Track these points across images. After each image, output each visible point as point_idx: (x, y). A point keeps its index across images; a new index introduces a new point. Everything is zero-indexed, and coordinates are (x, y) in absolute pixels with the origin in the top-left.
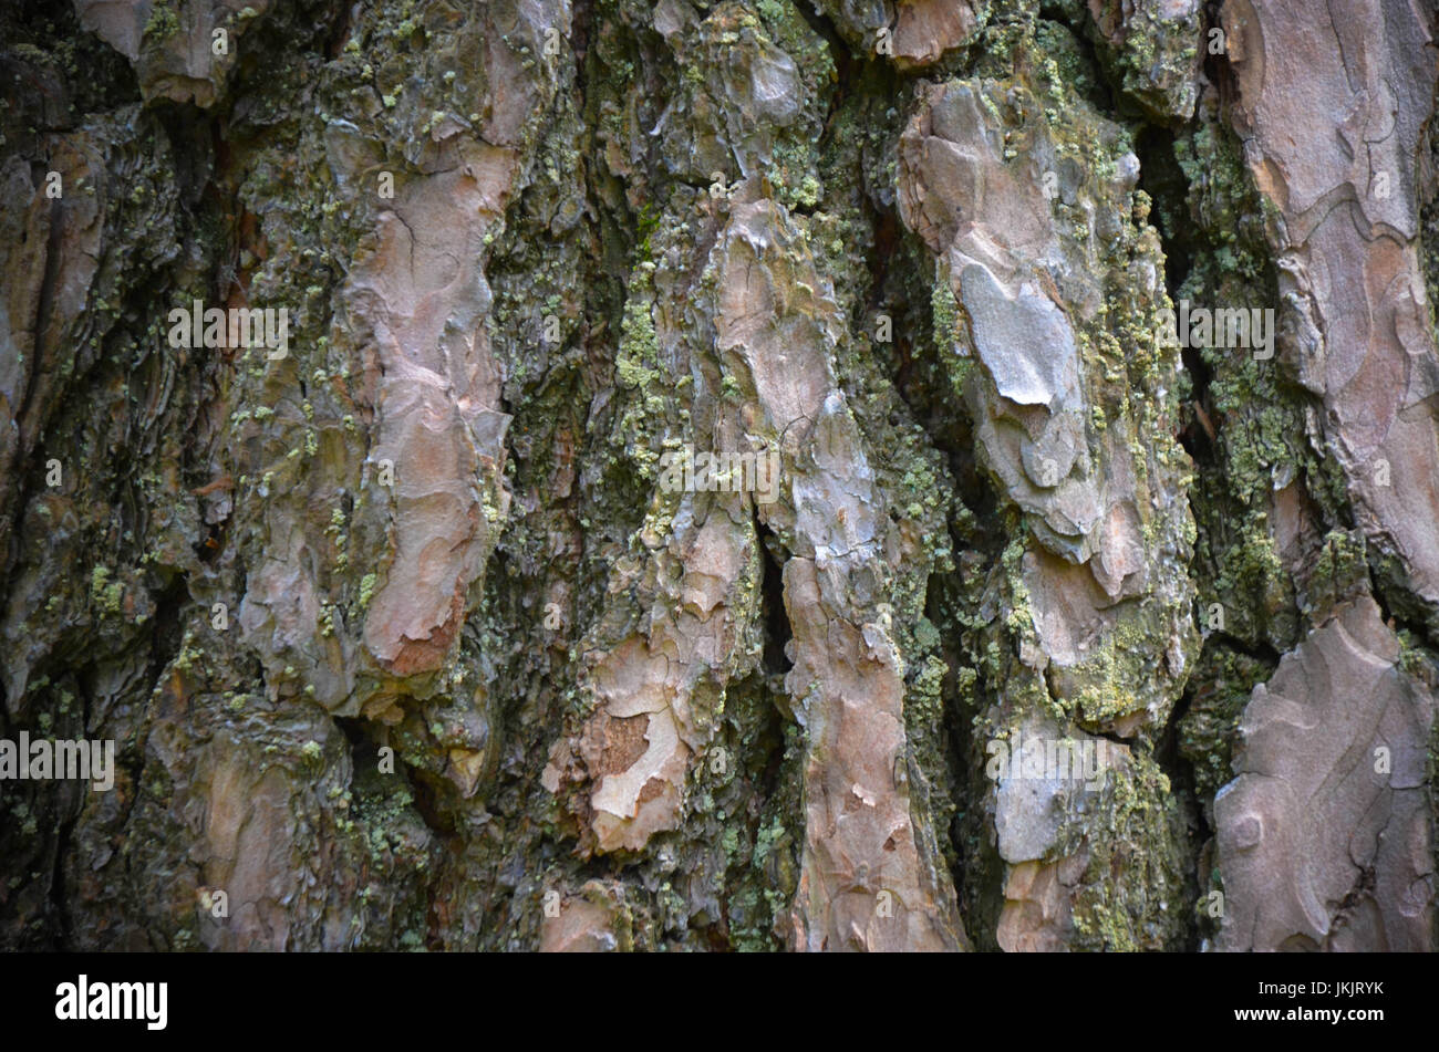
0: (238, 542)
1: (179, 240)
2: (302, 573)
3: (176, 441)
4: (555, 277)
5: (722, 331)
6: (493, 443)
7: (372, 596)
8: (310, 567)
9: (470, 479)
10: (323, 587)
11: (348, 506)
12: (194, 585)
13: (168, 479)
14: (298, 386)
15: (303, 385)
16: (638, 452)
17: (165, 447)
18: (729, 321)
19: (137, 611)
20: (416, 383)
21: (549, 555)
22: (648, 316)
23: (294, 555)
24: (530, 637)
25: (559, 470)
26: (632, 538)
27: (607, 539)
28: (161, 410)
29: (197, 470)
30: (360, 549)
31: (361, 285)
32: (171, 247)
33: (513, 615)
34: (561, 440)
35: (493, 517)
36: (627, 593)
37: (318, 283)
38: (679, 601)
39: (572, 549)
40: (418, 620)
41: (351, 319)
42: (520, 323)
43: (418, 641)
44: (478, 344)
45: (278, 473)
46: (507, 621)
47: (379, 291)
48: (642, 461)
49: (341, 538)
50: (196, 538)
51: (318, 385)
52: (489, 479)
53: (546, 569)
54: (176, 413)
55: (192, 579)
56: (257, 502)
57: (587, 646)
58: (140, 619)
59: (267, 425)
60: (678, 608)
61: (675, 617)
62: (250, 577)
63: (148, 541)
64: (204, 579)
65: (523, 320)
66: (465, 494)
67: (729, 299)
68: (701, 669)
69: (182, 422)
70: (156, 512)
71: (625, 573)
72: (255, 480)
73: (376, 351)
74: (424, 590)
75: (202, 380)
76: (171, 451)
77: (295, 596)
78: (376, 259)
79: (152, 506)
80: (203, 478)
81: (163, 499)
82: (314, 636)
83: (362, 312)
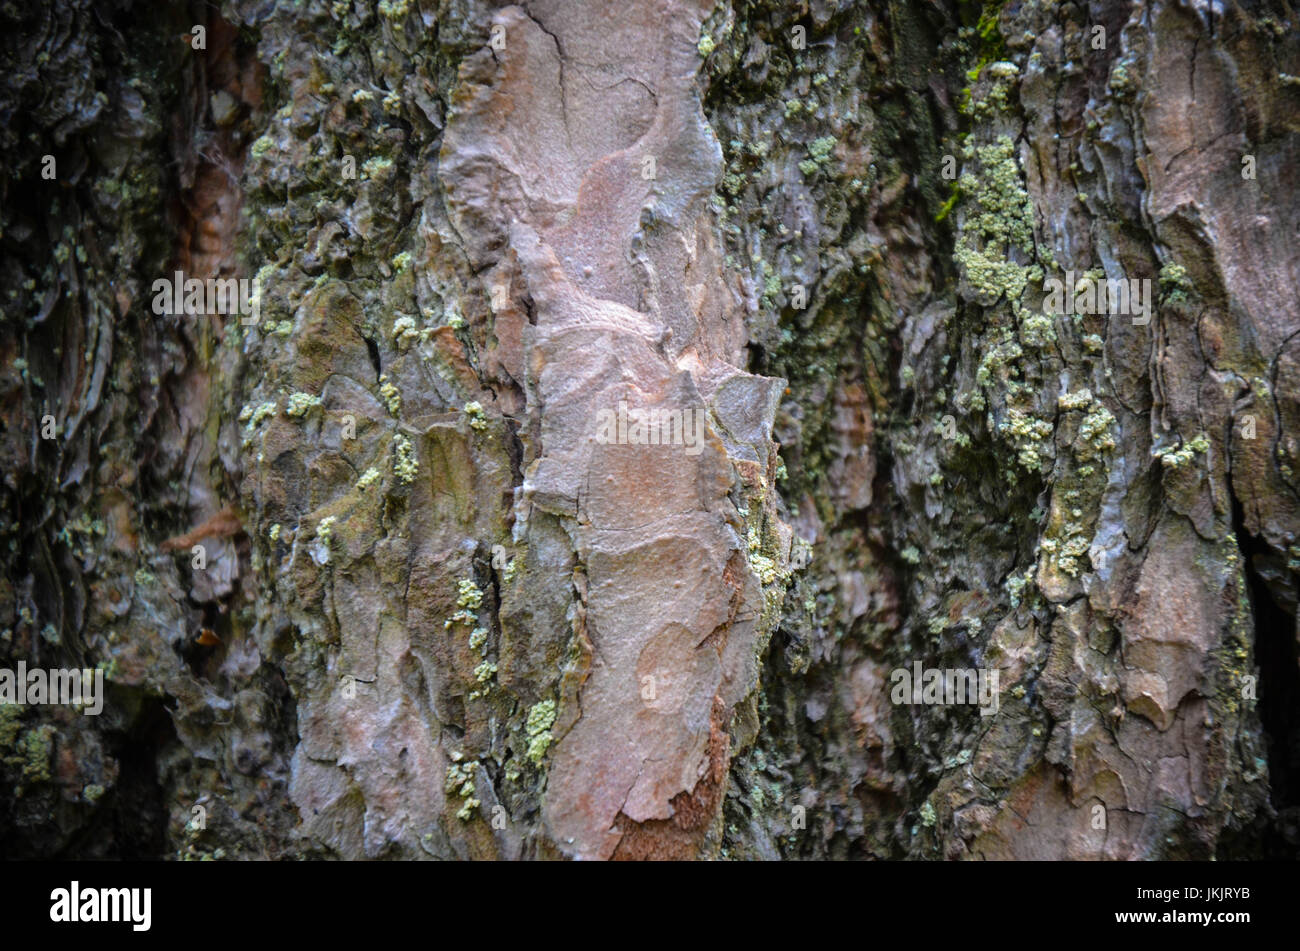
0: (265, 639)
1: (101, 86)
2: (407, 703)
3: (125, 455)
4: (823, 104)
5: (1153, 178)
6: (754, 436)
7: (553, 743)
8: (422, 688)
9: (724, 508)
10: (451, 727)
11: (488, 576)
12: (189, 723)
13: (117, 525)
14: (364, 349)
15: (371, 345)
16: (1016, 422)
17: (106, 468)
18: (1165, 161)
19: (85, 779)
20: (601, 332)
21: (845, 618)
22: (1010, 163)
23: (389, 669)
24: (824, 774)
25: (848, 459)
26: (1015, 583)
27: (958, 585)
28: (92, 400)
29: (164, 501)
30: (522, 655)
31: (470, 151)
32: (87, 100)
33: (792, 738)
34: (848, 404)
35: (768, 576)
36: (1020, 690)
37: (384, 152)
38: (1117, 697)
39: (882, 601)
40: (645, 784)
41: (457, 218)
42: (763, 196)
43: (651, 823)
44: (702, 245)
45: (343, 518)
46: (785, 750)
47: (506, 161)
48: (1025, 438)
49: (478, 635)
50: (179, 630)
51: (403, 347)
52: (756, 504)
53: (842, 644)
54: (120, 405)
55: (183, 712)
56: (308, 574)
57: (957, 799)
58: (92, 792)
59: (311, 427)
60: (1117, 711)
61: (1112, 727)
62: (305, 712)
63: (91, 642)
64: (208, 712)
65: (769, 190)
66: (716, 538)
67: (1161, 120)
68: (1170, 820)
69: (131, 419)
70: (101, 589)
71: (1013, 653)
72: (300, 532)
73: (516, 275)
74: (654, 725)
75: (160, 338)
76: (116, 475)
77: (398, 746)
78: (495, 99)
79: (93, 577)
80: (180, 517)
81: (111, 563)
82: (442, 820)
83: (478, 203)
